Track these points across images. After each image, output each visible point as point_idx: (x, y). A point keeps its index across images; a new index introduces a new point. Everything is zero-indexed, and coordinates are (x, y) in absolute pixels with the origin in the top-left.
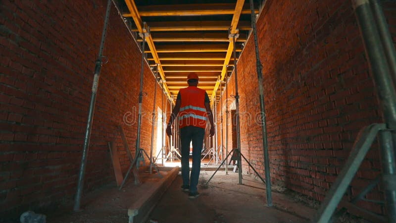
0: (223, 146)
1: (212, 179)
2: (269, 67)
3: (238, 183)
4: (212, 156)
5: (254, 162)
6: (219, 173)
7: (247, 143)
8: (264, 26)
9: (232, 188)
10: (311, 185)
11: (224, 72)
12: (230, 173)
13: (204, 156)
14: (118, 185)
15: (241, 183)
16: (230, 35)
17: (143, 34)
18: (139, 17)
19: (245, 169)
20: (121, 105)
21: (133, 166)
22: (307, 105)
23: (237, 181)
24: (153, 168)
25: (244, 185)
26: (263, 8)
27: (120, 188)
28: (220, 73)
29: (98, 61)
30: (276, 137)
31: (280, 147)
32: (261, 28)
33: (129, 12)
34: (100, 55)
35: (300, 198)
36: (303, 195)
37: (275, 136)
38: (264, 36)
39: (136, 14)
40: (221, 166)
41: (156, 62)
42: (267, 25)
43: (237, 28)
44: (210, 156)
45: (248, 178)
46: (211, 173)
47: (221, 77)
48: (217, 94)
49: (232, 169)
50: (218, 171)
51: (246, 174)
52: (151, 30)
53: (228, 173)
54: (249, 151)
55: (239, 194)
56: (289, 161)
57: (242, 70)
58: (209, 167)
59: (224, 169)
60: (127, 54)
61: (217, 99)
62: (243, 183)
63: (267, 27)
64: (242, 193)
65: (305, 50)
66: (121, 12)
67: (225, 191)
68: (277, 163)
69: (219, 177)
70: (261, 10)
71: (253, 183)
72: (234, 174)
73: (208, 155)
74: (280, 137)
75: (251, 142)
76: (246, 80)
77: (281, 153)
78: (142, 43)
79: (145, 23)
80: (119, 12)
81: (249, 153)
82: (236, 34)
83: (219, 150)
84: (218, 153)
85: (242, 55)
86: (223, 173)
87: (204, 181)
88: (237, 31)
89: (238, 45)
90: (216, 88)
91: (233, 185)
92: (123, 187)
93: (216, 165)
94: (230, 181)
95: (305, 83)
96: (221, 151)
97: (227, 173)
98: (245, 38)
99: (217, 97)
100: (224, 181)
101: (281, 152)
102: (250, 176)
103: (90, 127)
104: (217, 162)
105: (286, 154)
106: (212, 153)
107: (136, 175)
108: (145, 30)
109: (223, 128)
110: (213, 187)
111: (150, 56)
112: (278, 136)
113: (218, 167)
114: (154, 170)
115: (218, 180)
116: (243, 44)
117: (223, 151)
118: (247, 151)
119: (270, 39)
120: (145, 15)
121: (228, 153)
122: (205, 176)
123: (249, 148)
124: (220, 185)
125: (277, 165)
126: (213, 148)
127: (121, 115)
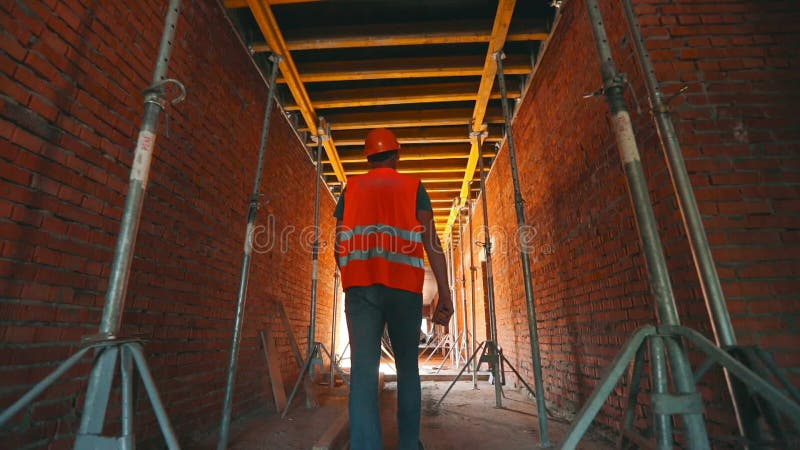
0: (467, 331)
1: (446, 398)
2: (542, 194)
3: (495, 405)
4: (447, 350)
5: (525, 365)
6: (460, 385)
7: (511, 327)
8: (531, 119)
9: (482, 415)
10: (617, 408)
11: (464, 192)
12: (482, 385)
13: (433, 349)
14: (278, 409)
15: (499, 406)
16: (471, 134)
17: (319, 136)
18: (312, 110)
19: (510, 380)
20: (281, 264)
21: (304, 374)
22: (603, 267)
23: (492, 401)
24: (336, 377)
25: (505, 409)
26: (527, 90)
27: (284, 414)
28: (458, 194)
29: (253, 201)
30: (560, 320)
31: (566, 339)
32: (525, 122)
33: (294, 103)
34: (255, 192)
35: (603, 434)
36: (608, 428)
37: (558, 318)
38: (531, 136)
39: (308, 108)
40: (464, 370)
41: (339, 177)
42: (534, 120)
43: (483, 123)
44: (444, 351)
45: (516, 396)
46: (444, 386)
47: (460, 199)
48: (453, 229)
49: (486, 378)
50: (457, 383)
51: (512, 387)
52: (332, 128)
53: (479, 386)
54: (516, 342)
55: (495, 427)
56: (582, 365)
57: (498, 189)
58: (443, 373)
59: (469, 378)
60: (290, 171)
61: (454, 238)
62: (503, 406)
63: (535, 123)
64: (499, 424)
65: (593, 176)
66: (281, 104)
67: (469, 420)
68: (563, 367)
69: (461, 394)
70: (524, 93)
71: (521, 404)
72: (488, 387)
73: (440, 349)
74: (565, 320)
75: (518, 327)
76: (505, 210)
77: (569, 350)
78: (315, 149)
79: (321, 119)
80: (278, 105)
81: (516, 347)
82: (482, 132)
83: (459, 340)
84: (459, 345)
85: (497, 163)
86: (468, 386)
87: (431, 402)
88: (484, 127)
89: (487, 147)
90: (452, 219)
91: (484, 410)
92: (287, 414)
93: (454, 369)
94: (480, 401)
95: (597, 231)
96: (464, 341)
97: (476, 385)
98: (501, 135)
99: (454, 234)
100: (469, 401)
101: (568, 348)
102: (519, 392)
103: (242, 311)
104: (457, 362)
105: (576, 352)
106: (448, 345)
107: (309, 390)
108: (321, 131)
109: (468, 297)
110: (447, 412)
111: (329, 168)
112: (562, 318)
113: (458, 374)
114: (338, 381)
115: (457, 401)
116: (497, 145)
117: (467, 341)
118: (513, 344)
119: (541, 144)
120: (322, 106)
121: (478, 346)
122: (435, 393)
123: (517, 337)
124: (463, 408)
125: (564, 371)
126: (450, 336)
127: (281, 281)
